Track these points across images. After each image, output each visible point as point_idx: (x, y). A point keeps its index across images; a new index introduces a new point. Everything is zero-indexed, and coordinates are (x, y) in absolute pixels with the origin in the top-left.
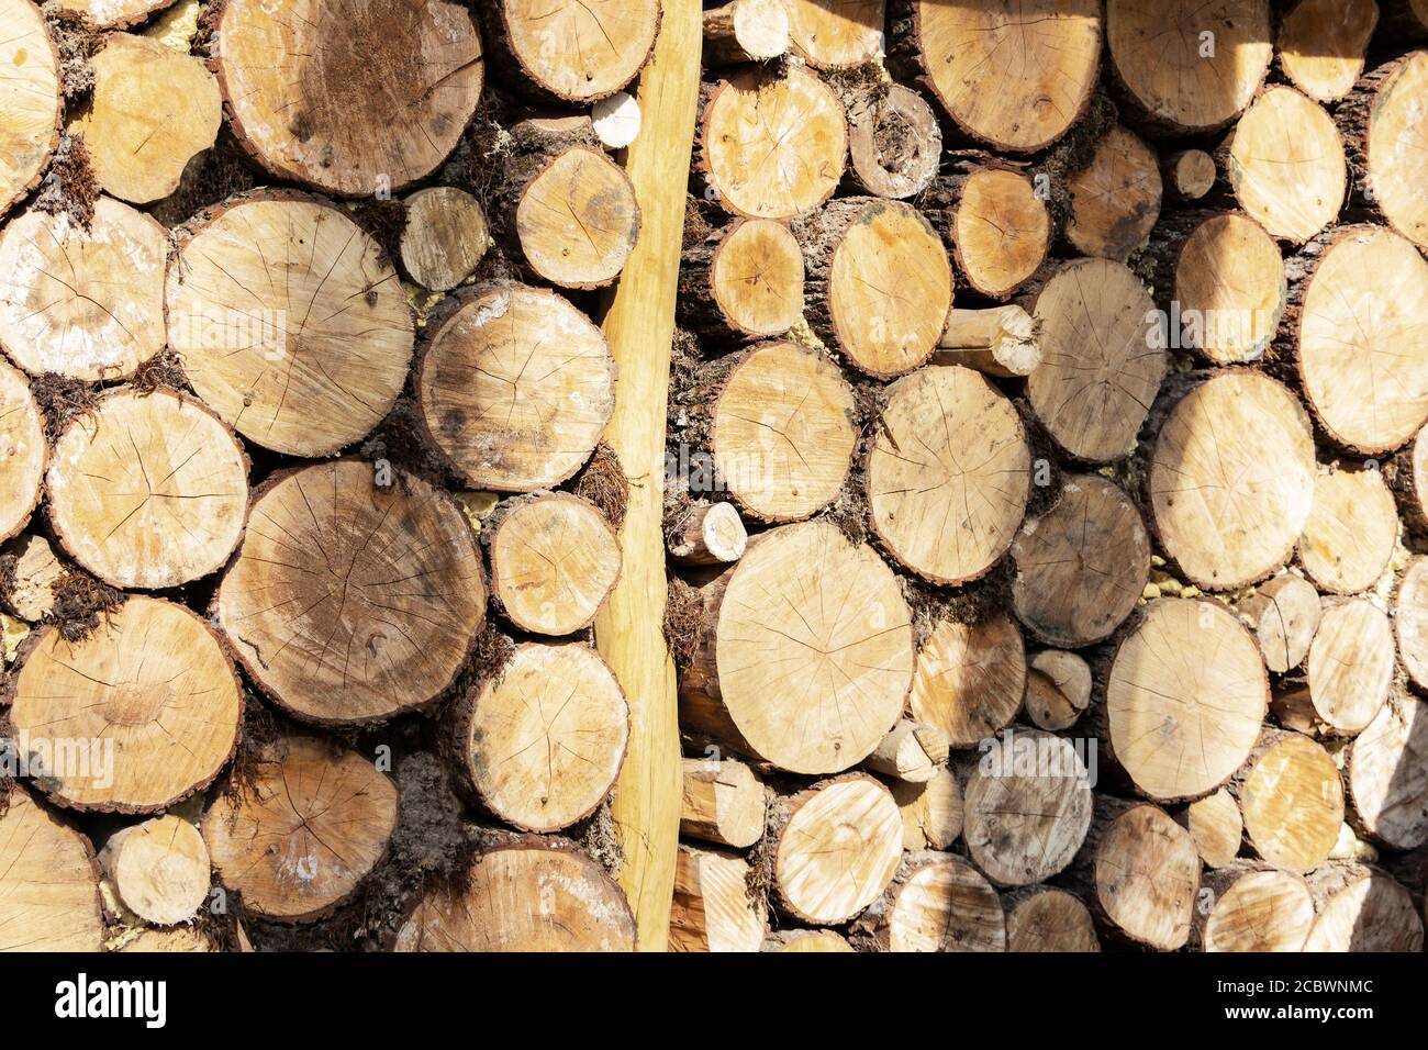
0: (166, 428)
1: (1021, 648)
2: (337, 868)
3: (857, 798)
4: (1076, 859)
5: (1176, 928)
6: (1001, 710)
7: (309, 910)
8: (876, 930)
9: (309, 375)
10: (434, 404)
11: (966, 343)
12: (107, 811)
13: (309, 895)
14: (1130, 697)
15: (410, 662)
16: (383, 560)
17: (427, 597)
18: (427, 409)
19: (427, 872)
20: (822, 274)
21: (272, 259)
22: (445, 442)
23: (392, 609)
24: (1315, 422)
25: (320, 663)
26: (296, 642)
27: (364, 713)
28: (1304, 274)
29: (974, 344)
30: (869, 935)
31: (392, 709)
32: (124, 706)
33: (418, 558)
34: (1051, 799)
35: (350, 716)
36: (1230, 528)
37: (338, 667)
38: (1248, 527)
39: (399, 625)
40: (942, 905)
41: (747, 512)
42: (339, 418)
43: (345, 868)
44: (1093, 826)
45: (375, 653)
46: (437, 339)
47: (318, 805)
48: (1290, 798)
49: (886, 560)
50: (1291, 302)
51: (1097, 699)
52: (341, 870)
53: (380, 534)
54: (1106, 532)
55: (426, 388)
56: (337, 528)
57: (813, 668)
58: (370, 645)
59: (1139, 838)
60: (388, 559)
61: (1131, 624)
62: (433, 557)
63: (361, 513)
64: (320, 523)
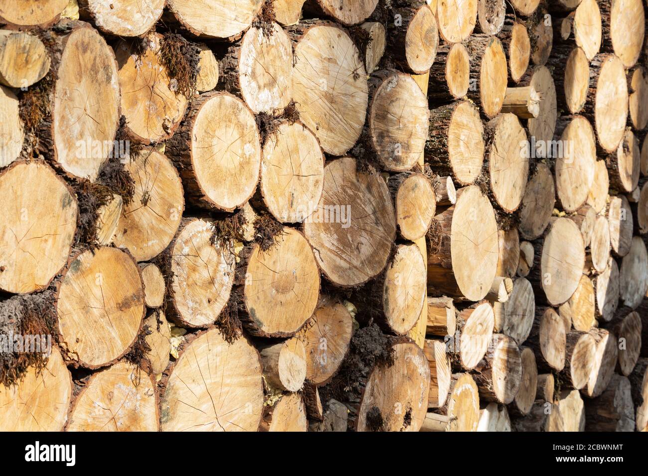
0: (299, 141)
1: (518, 240)
2: (333, 358)
3: (484, 311)
4: (531, 334)
5: (561, 360)
6: (513, 268)
7: (324, 380)
8: (482, 371)
9: (336, 115)
10: (375, 129)
11: (513, 103)
12: (277, 337)
13: (324, 373)
14: (547, 261)
15: (372, 256)
16: (361, 206)
17: (377, 224)
18: (372, 132)
19: (376, 356)
20: (478, 70)
21: (325, 56)
22: (378, 148)
23: (365, 230)
24: (597, 139)
25: (341, 258)
26: (334, 248)
27: (357, 282)
28: (596, 75)
29: (518, 103)
30: (479, 373)
31: (366, 279)
32: (282, 283)
33: (373, 205)
34: (525, 308)
35: (352, 284)
36: (574, 186)
37: (347, 259)
38: (578, 186)
39: (368, 238)
40: (506, 358)
41: (458, 181)
42: (346, 136)
43: (335, 358)
44: (535, 319)
45: (360, 252)
46: (375, 98)
47: (327, 328)
48: (582, 302)
49: (492, 202)
50: (590, 87)
51: (537, 262)
52: (334, 360)
53: (360, 194)
54: (544, 188)
55: (372, 121)
56: (344, 191)
57: (474, 252)
58: (358, 248)
59: (549, 323)
60: (363, 205)
61: (548, 230)
62: (378, 204)
63: (353, 183)
64: (339, 188)
